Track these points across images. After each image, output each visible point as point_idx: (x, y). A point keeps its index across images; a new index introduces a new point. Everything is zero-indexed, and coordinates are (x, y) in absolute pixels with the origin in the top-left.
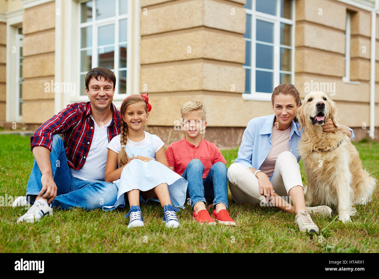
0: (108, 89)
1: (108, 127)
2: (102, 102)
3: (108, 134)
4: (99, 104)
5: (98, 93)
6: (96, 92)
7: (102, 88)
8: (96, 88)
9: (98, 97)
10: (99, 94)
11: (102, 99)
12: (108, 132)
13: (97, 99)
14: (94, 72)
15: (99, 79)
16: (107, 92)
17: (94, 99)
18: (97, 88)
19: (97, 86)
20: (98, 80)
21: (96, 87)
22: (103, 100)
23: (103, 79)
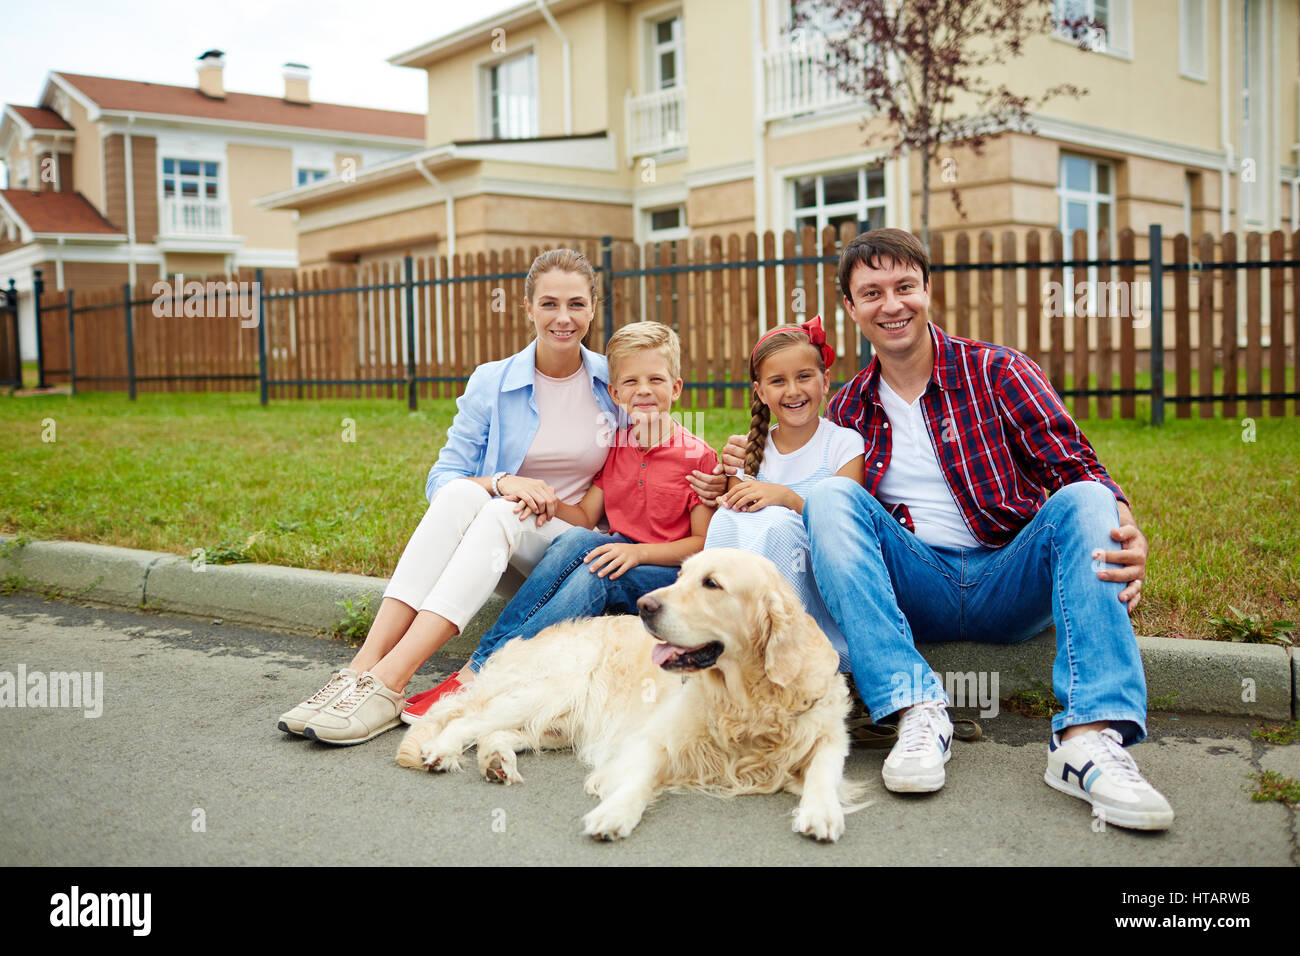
0: (909, 290)
1: (924, 397)
2: (896, 332)
3: (927, 418)
4: (888, 338)
5: (880, 307)
6: (872, 306)
7: (890, 292)
8: (872, 294)
9: (881, 320)
10: (883, 309)
11: (895, 323)
12: (926, 413)
13: (880, 325)
14: (858, 246)
15: (876, 263)
16: (906, 299)
17: (870, 326)
18: (875, 291)
19: (873, 286)
20: (875, 268)
21: (872, 290)
22: (898, 325)
23: (887, 262)
